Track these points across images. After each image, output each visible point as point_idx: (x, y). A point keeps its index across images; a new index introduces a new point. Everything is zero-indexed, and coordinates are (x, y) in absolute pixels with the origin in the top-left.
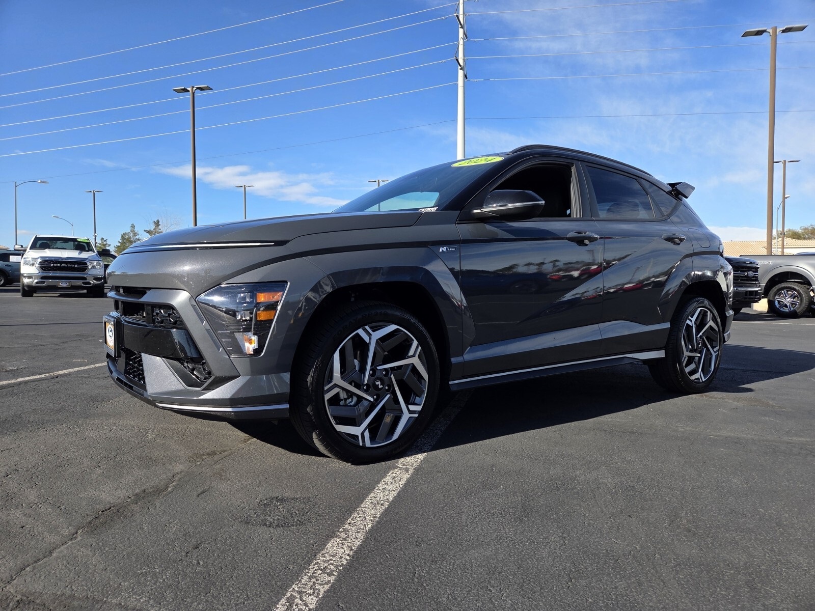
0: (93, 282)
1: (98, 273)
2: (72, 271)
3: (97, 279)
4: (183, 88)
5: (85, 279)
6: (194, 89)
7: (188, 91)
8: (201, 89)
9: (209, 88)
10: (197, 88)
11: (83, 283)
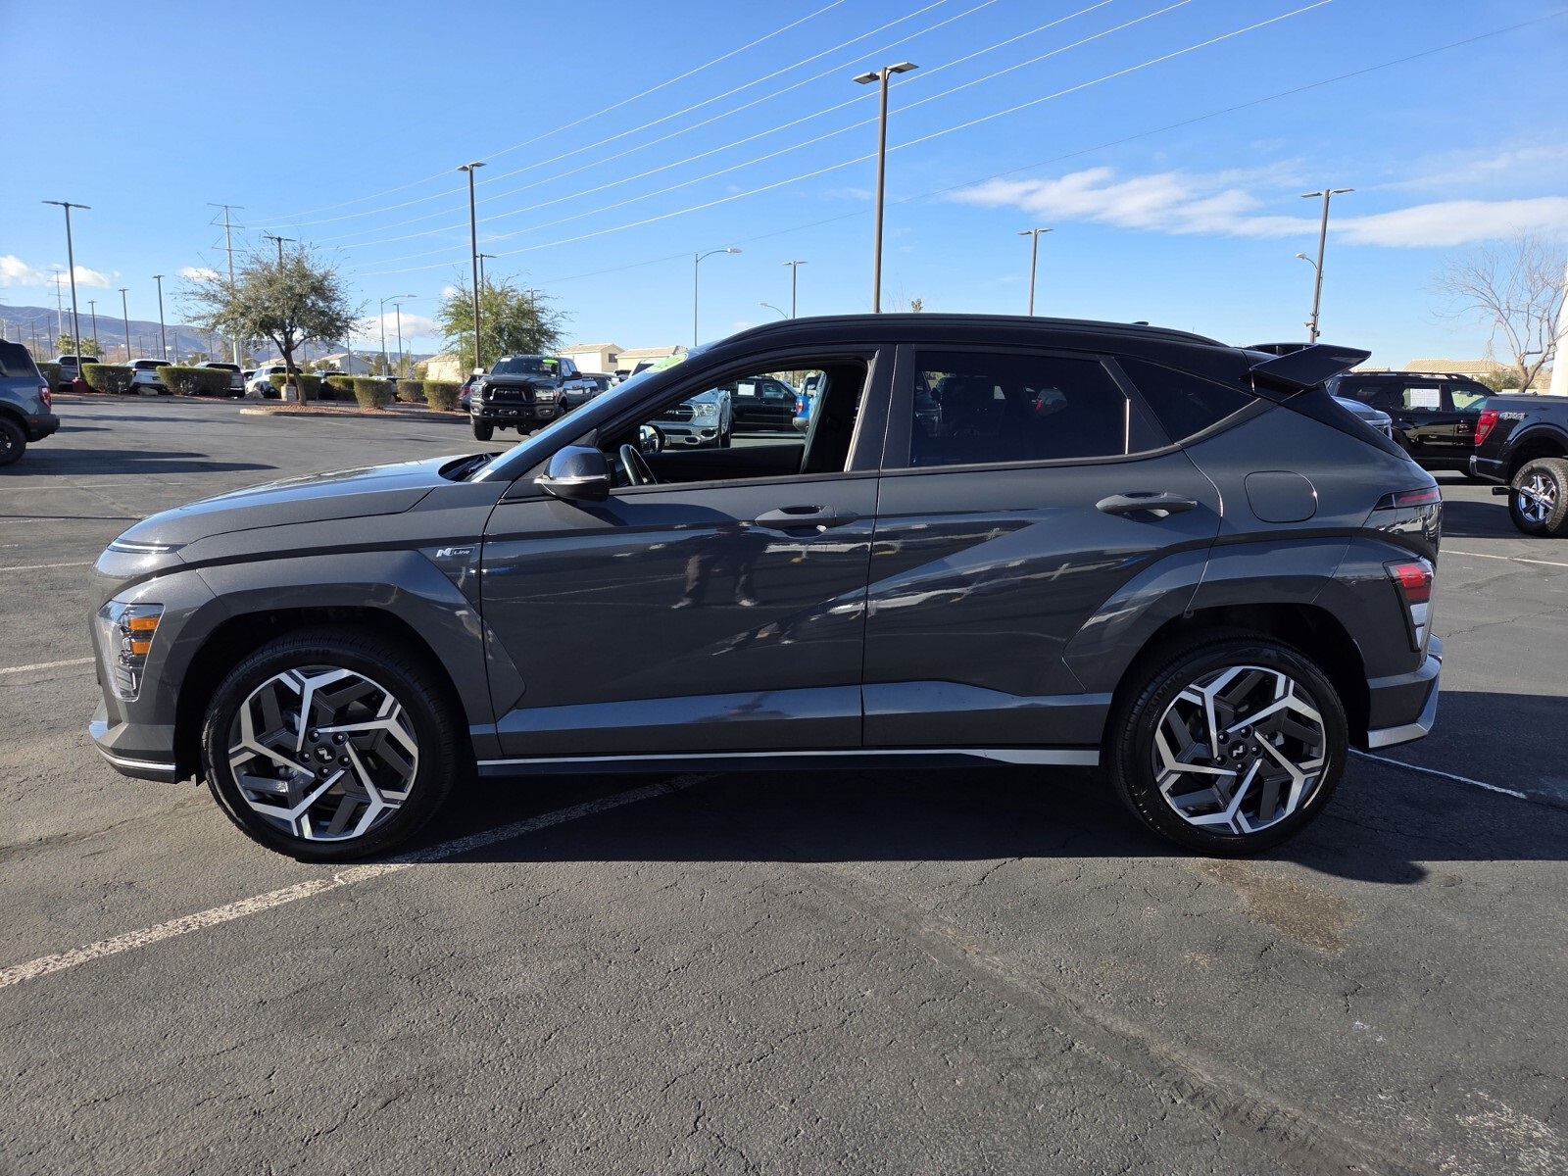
0: (701, 438)
1: (709, 423)
2: (672, 420)
3: (707, 433)
4: (869, 74)
5: (689, 433)
6: (888, 71)
7: (877, 78)
8: (899, 70)
9: (911, 67)
10: (892, 70)
11: (687, 439)
